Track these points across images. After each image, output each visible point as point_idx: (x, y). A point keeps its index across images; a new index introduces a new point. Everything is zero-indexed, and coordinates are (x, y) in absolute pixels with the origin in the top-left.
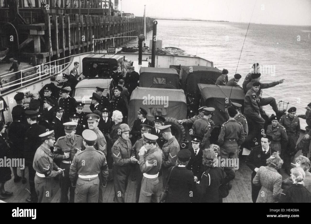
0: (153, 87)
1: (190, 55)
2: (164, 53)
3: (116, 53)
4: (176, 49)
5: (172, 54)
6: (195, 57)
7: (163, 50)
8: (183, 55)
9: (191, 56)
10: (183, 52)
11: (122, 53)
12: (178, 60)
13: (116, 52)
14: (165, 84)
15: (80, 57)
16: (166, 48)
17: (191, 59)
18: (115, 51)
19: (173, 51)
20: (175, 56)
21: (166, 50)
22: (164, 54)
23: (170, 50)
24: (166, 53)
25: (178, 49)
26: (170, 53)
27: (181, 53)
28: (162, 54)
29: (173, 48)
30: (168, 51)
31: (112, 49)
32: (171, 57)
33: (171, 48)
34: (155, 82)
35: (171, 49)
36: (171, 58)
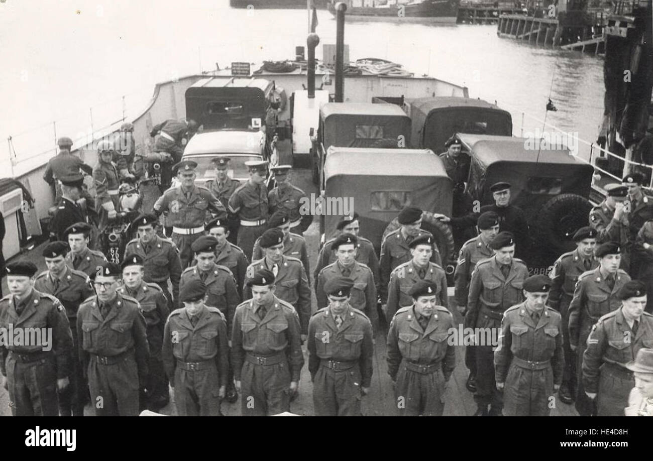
0: (355, 147)
1: (413, 74)
2: (357, 72)
3: (251, 75)
4: (383, 63)
5: (375, 72)
6: (426, 79)
7: (351, 65)
8: (399, 73)
9: (416, 76)
10: (399, 69)
11: (264, 73)
12: (389, 85)
13: (252, 73)
14: (381, 137)
15: (173, 87)
16: (360, 61)
17: (416, 83)
18: (249, 71)
19: (377, 66)
20: (382, 78)
21: (360, 65)
22: (357, 74)
23: (369, 64)
24: (361, 72)
25: (386, 62)
26: (370, 71)
27: (393, 71)
28: (352, 72)
29: (375, 61)
30: (365, 67)
31: (243, 67)
32: (373, 79)
33: (370, 59)
34: (359, 135)
35: (371, 62)
36: (374, 82)
